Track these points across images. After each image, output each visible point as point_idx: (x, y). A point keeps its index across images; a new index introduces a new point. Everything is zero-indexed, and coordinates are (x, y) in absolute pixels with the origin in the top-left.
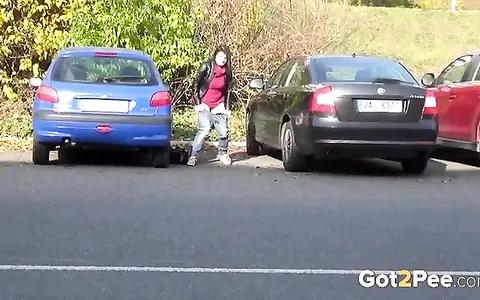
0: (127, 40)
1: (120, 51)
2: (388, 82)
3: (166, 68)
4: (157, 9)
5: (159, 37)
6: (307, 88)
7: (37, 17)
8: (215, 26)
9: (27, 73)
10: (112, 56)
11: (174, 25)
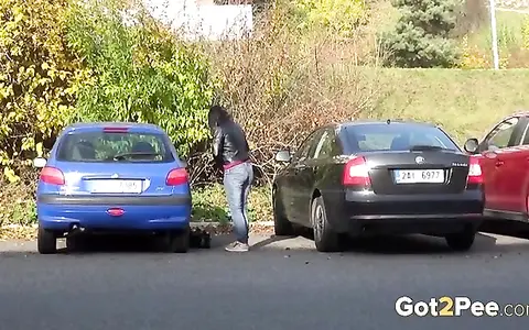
0: (139, 114)
1: (131, 125)
2: (427, 150)
3: (183, 142)
4: (171, 78)
5: (174, 109)
6: (339, 159)
7: (39, 91)
8: (235, 95)
9: (31, 154)
10: (122, 132)
11: (190, 95)
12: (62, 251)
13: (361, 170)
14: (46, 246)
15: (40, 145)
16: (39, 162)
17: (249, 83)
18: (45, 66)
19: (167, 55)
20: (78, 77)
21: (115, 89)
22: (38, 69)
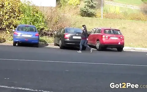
0: (32, 23)
2: (78, 33)
3: (39, 28)
4: (37, 17)
5: (38, 22)
6: (64, 34)
7: (14, 17)
8: (49, 20)
9: (12, 28)
10: (29, 26)
11: (41, 20)
12: (17, 46)
14: (14, 45)
15: (13, 27)
16: (14, 30)
17: (51, 18)
18: (15, 13)
19: (37, 13)
20: (21, 15)
21: (27, 18)
22: (14, 13)
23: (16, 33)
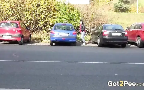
0: (68, 21)
3: (75, 26)
4: (73, 15)
5: (74, 20)
6: (103, 31)
7: (50, 16)
8: (85, 18)
9: (48, 27)
10: (65, 25)
11: (77, 18)
12: (54, 45)
13: (106, 33)
14: (52, 44)
15: (50, 26)
16: (50, 30)
17: (87, 15)
18: (51, 12)
19: (73, 10)
20: (57, 14)
21: (64, 16)
22: (50, 12)
23: (53, 32)
